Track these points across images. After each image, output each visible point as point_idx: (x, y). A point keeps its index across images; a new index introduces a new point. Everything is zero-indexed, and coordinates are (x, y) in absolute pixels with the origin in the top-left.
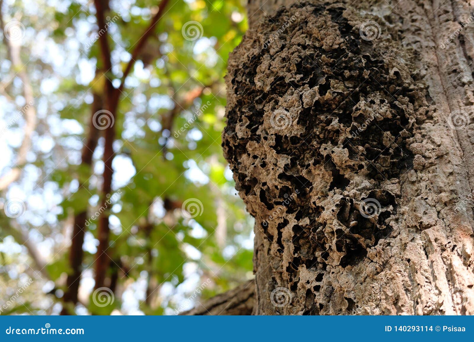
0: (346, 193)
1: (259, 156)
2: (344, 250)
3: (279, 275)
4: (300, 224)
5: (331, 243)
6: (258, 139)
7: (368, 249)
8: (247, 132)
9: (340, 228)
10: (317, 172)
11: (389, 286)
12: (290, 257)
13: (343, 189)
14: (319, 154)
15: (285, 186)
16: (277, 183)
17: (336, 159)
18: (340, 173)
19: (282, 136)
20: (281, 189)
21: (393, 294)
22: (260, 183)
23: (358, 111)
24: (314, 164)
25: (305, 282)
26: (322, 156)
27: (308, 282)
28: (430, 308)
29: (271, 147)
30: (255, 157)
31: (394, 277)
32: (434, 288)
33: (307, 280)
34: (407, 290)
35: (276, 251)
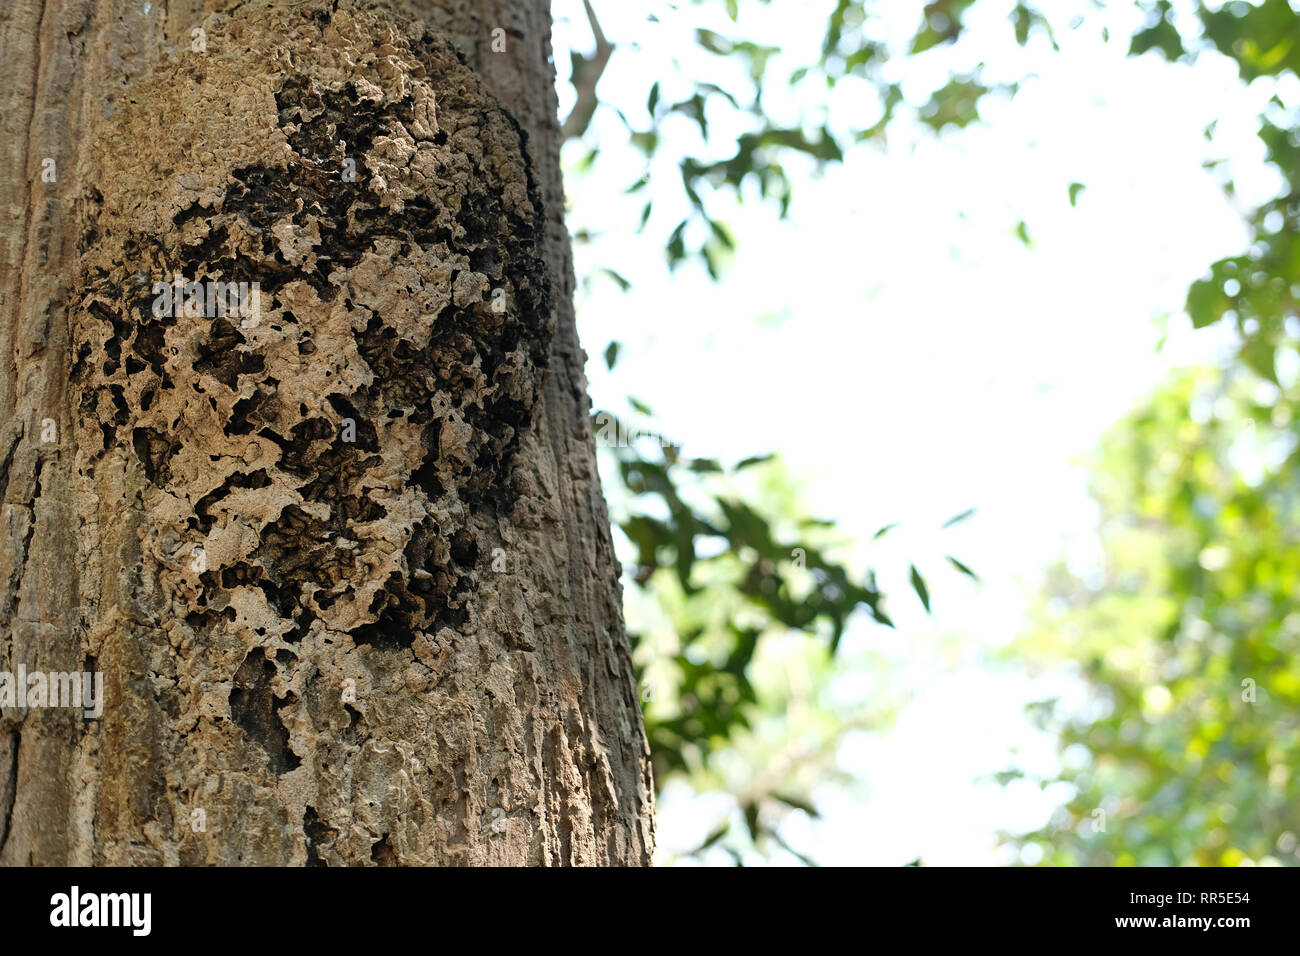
0: (434, 508)
1: (300, 323)
2: (379, 613)
3: (155, 569)
4: (305, 509)
5: (360, 584)
6: (326, 291)
7: (419, 635)
8: (305, 258)
9: (401, 570)
10: (403, 436)
11: (448, 727)
12: (233, 557)
13: (432, 499)
14: (428, 406)
15: (326, 420)
16: (311, 402)
17: (447, 436)
18: (434, 463)
19: (383, 324)
20: (312, 419)
21: (456, 746)
22: (264, 374)
23: (510, 367)
24: (411, 419)
25: (255, 627)
26: (431, 413)
27: (261, 632)
28: (519, 803)
29: (354, 330)
30: (289, 317)
31: (462, 714)
32: (528, 769)
33: (261, 625)
34: (479, 749)
35: (184, 518)
